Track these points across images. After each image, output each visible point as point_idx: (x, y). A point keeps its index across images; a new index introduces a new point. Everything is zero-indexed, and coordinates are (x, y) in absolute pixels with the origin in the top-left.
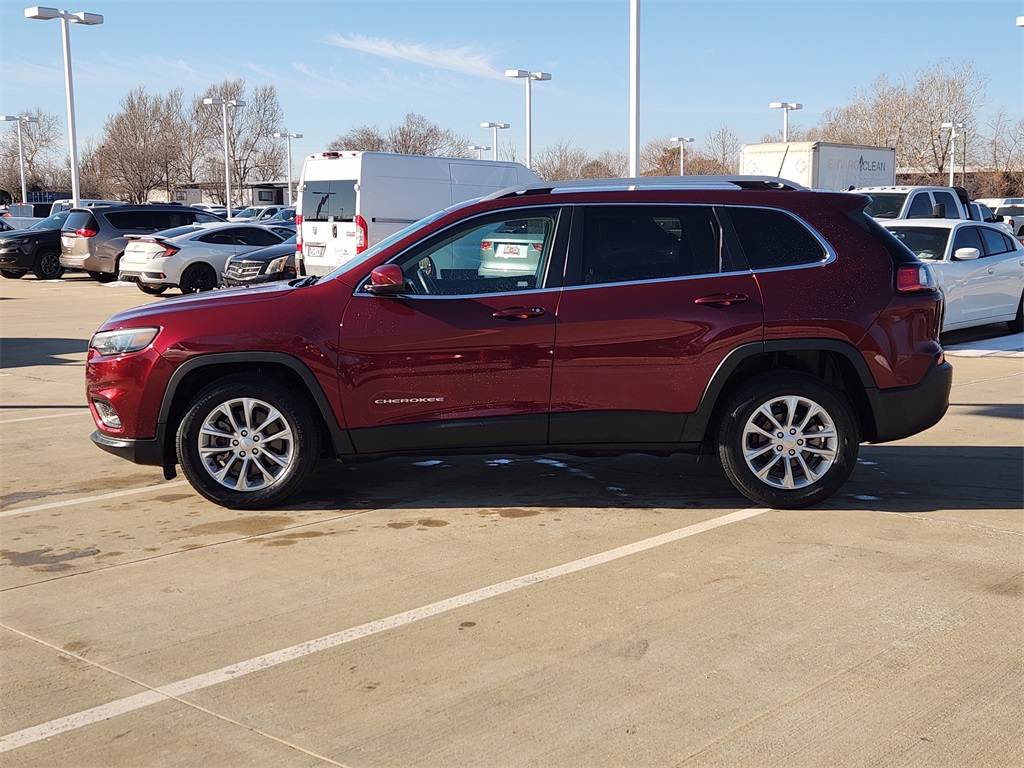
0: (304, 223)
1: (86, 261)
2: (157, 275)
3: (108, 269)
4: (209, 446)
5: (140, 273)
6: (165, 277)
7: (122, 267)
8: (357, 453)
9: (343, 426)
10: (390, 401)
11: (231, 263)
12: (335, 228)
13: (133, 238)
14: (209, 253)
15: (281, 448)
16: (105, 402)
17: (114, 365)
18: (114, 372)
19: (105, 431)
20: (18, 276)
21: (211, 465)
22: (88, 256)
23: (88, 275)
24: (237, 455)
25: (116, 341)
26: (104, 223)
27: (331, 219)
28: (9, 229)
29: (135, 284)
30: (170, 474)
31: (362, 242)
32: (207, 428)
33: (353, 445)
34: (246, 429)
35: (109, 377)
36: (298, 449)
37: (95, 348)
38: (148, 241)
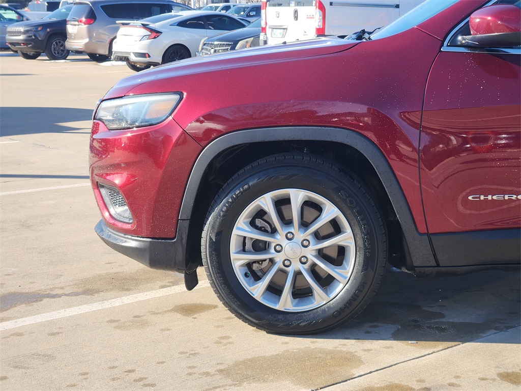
0: (268, 8)
1: (86, 44)
2: (143, 55)
3: (103, 51)
4: (244, 250)
5: (129, 53)
6: (149, 56)
7: (114, 49)
8: (438, 266)
9: (422, 229)
10: (490, 197)
11: (204, 44)
12: (296, 12)
13: (123, 24)
14: (185, 37)
15: (338, 257)
16: (112, 188)
17: (124, 141)
18: (125, 148)
19: (113, 224)
20: (34, 57)
21: (246, 275)
22: (87, 40)
23: (88, 57)
24: (279, 265)
25: (127, 111)
26: (100, 14)
27: (293, 4)
28: (27, 20)
29: (125, 63)
30: (191, 282)
31: (321, 24)
32: (241, 228)
33: (435, 256)
34: (292, 230)
35: (117, 156)
36: (361, 259)
37: (100, 120)
38: (135, 26)
